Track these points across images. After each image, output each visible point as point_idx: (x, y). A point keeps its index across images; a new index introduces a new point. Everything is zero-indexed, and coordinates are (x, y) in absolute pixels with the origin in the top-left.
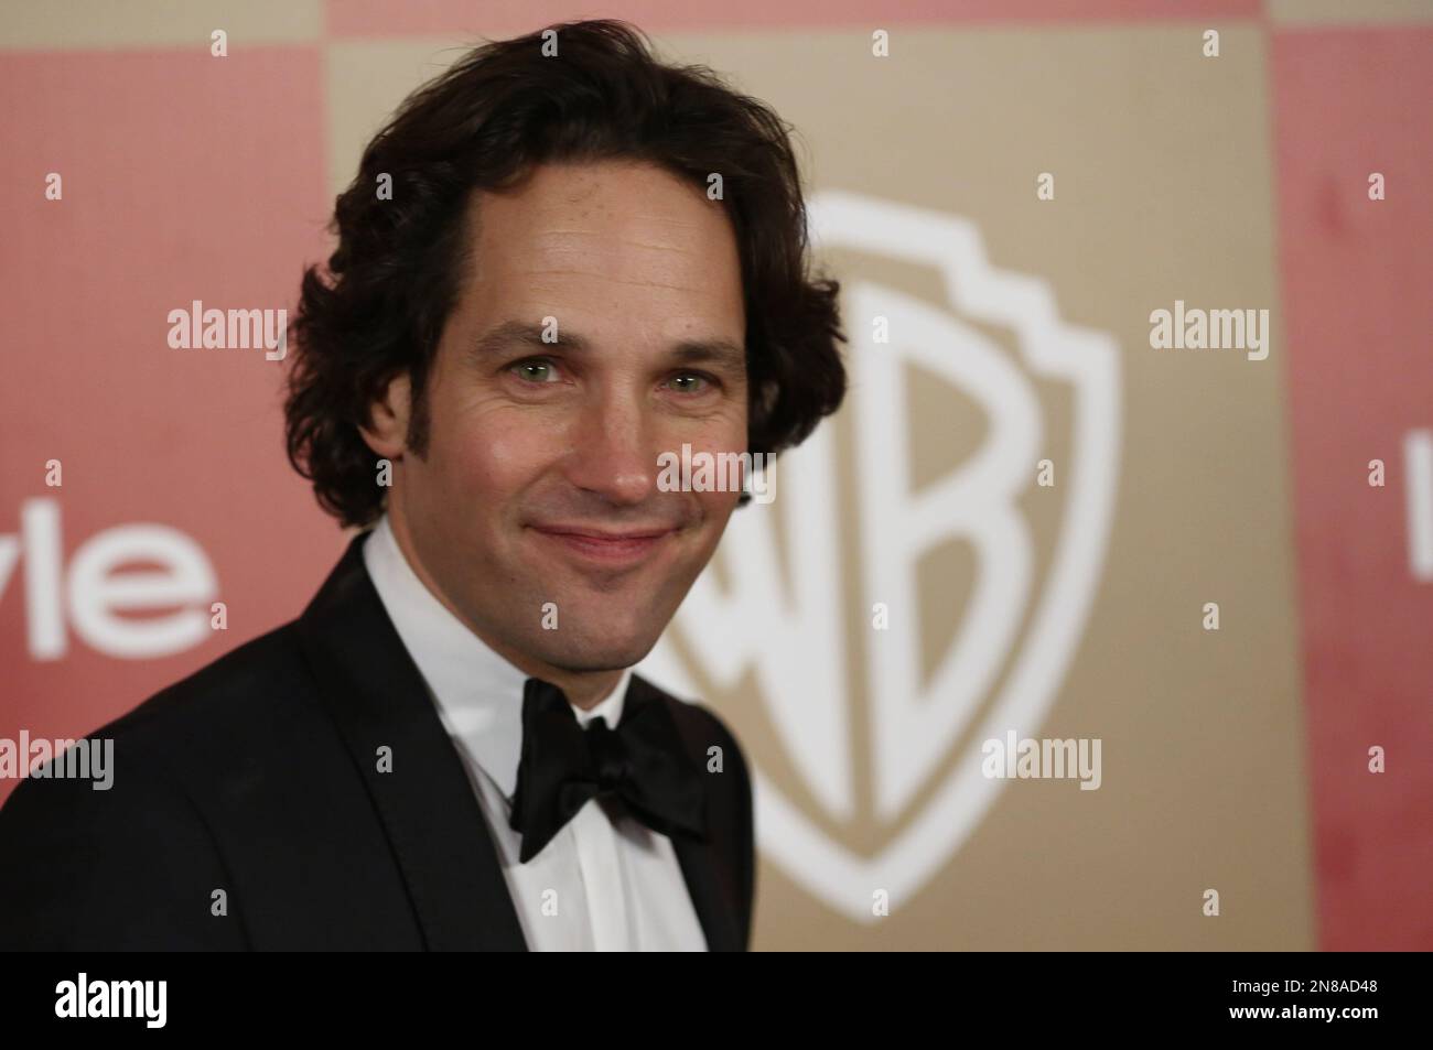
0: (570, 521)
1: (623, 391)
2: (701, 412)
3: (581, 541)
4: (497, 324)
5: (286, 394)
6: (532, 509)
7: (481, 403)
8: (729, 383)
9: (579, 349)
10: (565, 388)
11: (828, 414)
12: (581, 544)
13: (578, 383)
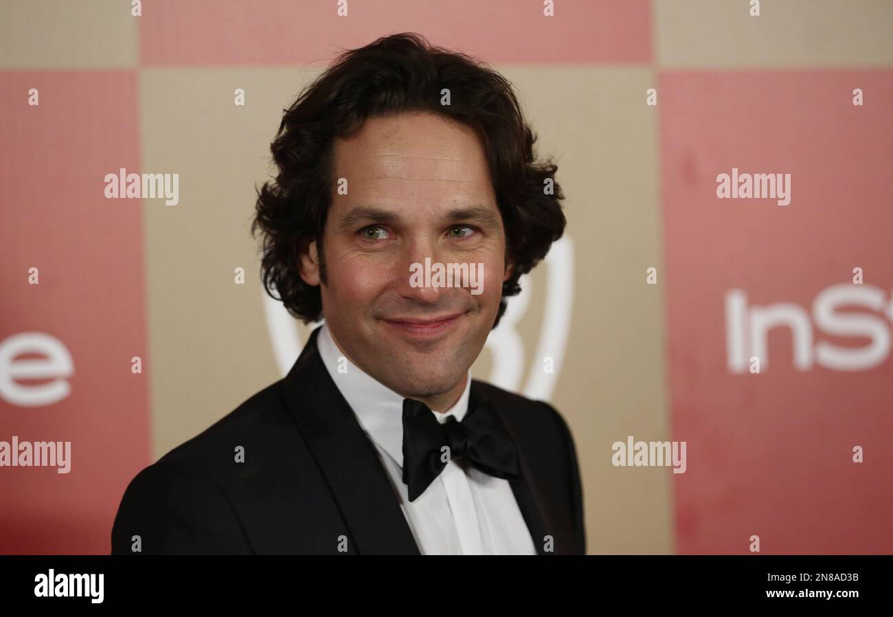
0: (401, 315)
1: (423, 240)
2: (471, 248)
3: (409, 326)
4: (350, 209)
5: (262, 255)
6: (381, 310)
7: (348, 253)
8: (486, 230)
9: (394, 220)
10: (391, 242)
11: (557, 239)
12: (409, 329)
13: (399, 238)
